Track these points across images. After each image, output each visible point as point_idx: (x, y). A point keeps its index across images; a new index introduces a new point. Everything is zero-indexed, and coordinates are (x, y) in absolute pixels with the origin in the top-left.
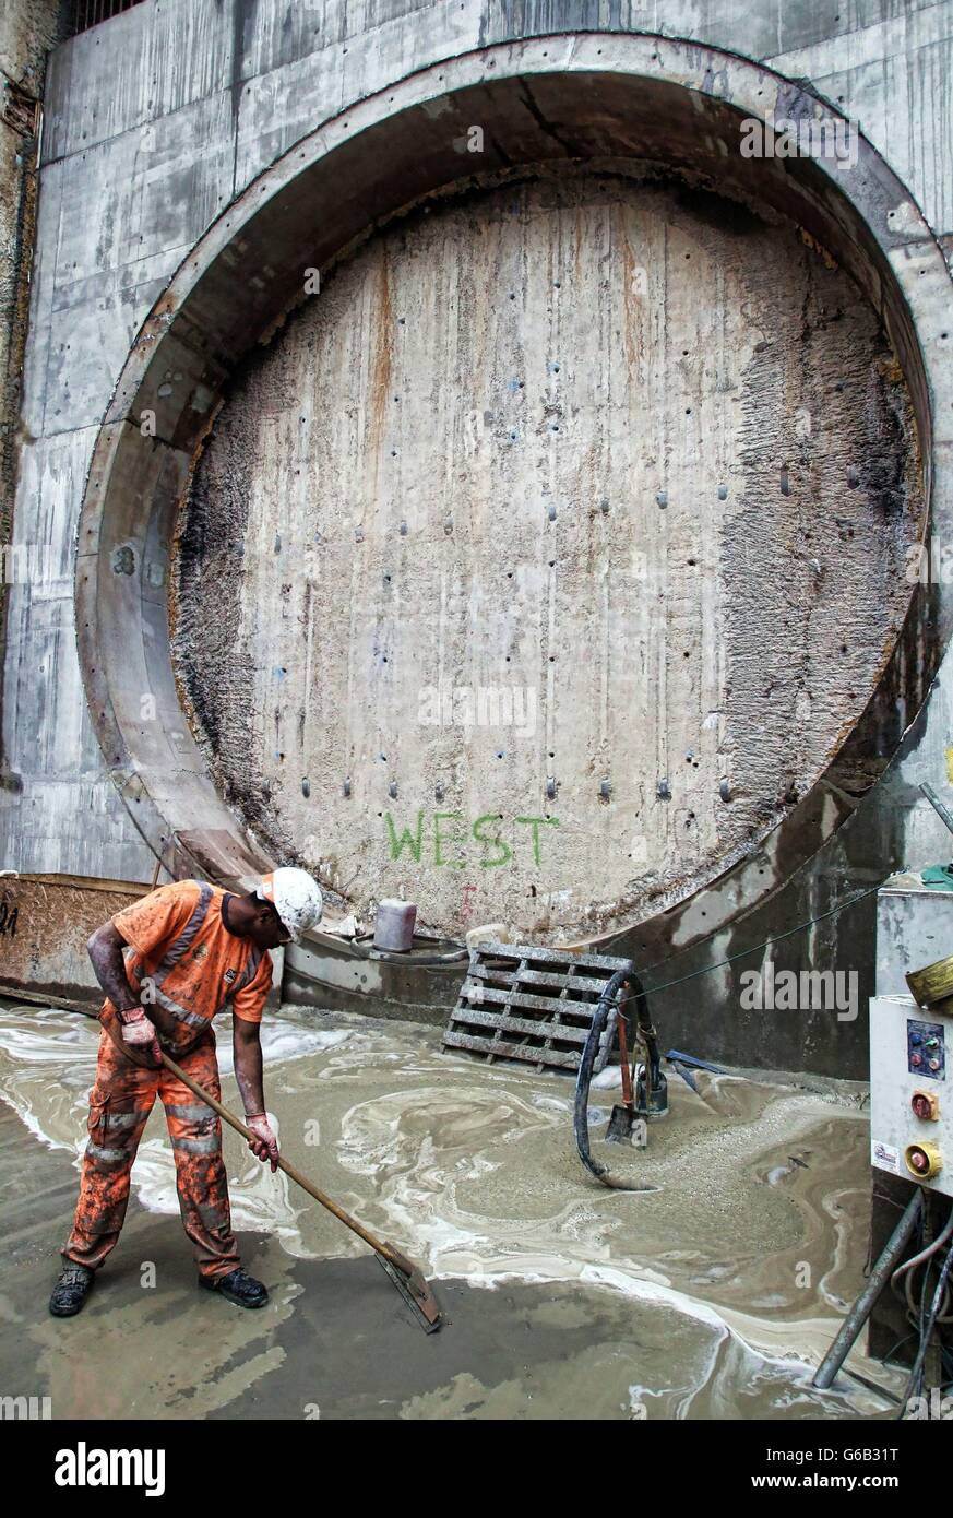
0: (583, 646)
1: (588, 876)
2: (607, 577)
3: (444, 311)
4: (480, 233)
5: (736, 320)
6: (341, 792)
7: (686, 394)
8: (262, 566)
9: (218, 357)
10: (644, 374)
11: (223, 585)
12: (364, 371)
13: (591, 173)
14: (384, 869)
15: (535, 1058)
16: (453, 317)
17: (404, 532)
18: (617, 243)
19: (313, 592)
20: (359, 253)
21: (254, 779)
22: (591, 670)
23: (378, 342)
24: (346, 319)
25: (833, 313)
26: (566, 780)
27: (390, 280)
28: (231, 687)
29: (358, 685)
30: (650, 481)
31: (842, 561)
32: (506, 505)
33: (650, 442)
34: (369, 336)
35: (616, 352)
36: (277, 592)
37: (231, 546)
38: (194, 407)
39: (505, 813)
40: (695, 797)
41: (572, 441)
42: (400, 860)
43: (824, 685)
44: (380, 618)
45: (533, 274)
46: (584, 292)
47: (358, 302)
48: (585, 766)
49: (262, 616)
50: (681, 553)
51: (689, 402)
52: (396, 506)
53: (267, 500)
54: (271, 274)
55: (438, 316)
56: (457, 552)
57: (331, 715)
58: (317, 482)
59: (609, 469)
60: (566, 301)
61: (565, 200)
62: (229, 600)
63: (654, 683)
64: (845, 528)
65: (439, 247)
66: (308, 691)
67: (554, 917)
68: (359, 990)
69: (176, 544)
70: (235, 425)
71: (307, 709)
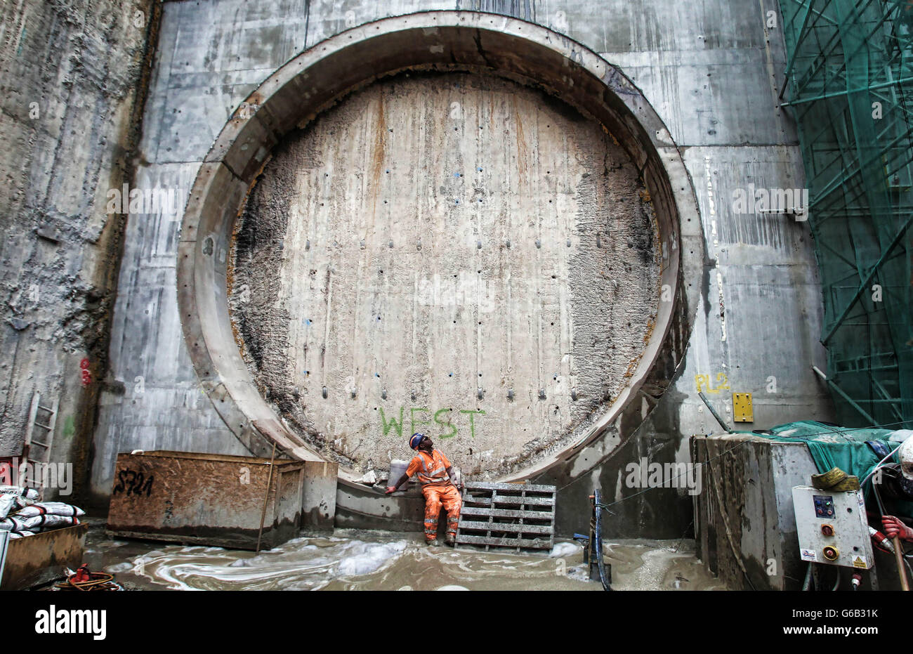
0: (498, 317)
1: (502, 442)
2: (510, 281)
3: (417, 130)
4: (437, 93)
5: (573, 161)
6: (349, 396)
7: (549, 192)
8: (296, 257)
9: (275, 131)
10: (528, 179)
11: (268, 266)
12: (367, 154)
13: (499, 77)
14: (378, 441)
15: (515, 545)
16: (422, 133)
17: (391, 246)
18: (512, 112)
19: (332, 275)
20: (366, 89)
21: (287, 386)
22: (502, 330)
23: (377, 139)
24: (356, 123)
25: (618, 165)
26: (489, 389)
27: (384, 108)
28: (272, 329)
29: (362, 331)
30: (532, 233)
31: (626, 282)
32: (453, 238)
33: (531, 214)
34: (370, 135)
35: (513, 167)
36: (306, 273)
37: (274, 242)
38: (256, 158)
39: (453, 408)
40: (558, 398)
41: (490, 209)
42: (388, 436)
43: (621, 342)
44: (376, 294)
45: (467, 119)
46: (495, 134)
47: (364, 115)
48: (499, 381)
49: (295, 287)
50: (548, 272)
51: (550, 197)
52: (387, 230)
53: (301, 218)
54: (315, 92)
55: (413, 132)
56: (424, 260)
57: (343, 349)
58: (336, 212)
59: (510, 226)
60: (486, 136)
61: (484, 86)
62: (273, 275)
63: (536, 338)
64: (628, 266)
65: (414, 95)
66: (327, 335)
67: (483, 465)
68: (384, 516)
69: (234, 238)
70: (280, 171)
71: (327, 345)
